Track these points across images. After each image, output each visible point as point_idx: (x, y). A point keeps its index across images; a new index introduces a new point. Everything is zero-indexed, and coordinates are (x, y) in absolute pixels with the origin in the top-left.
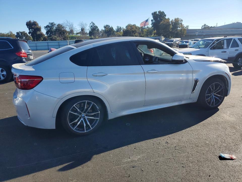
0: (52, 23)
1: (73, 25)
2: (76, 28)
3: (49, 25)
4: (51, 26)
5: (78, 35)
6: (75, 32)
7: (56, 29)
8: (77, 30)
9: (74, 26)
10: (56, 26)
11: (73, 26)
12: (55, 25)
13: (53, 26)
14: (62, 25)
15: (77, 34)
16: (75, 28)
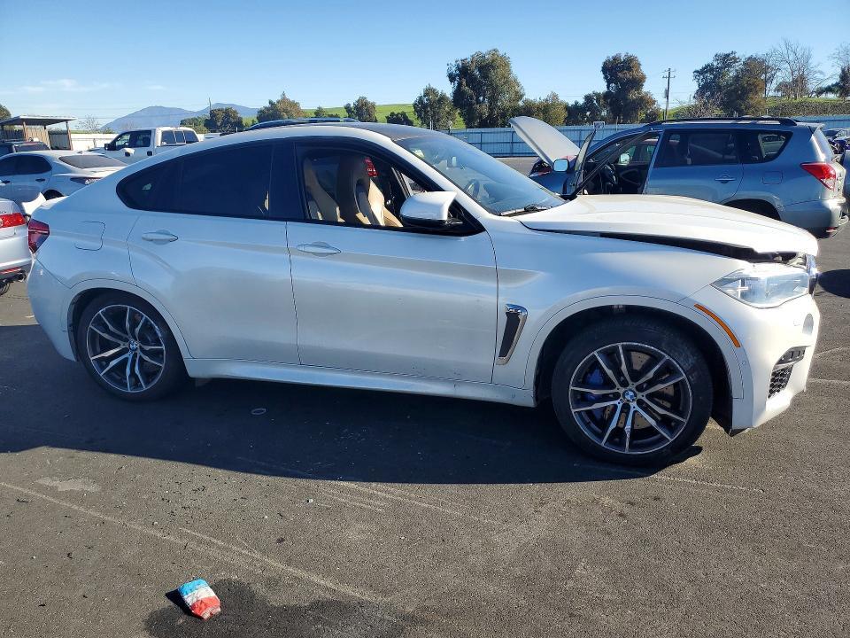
0: (728, 55)
1: (808, 58)
2: (819, 68)
3: (715, 64)
4: (721, 68)
5: (823, 96)
6: (812, 86)
7: (737, 76)
8: (821, 76)
9: (813, 62)
10: (738, 66)
11: (810, 61)
12: (735, 60)
13: (729, 66)
14: (764, 61)
15: (820, 92)
16: (816, 69)
